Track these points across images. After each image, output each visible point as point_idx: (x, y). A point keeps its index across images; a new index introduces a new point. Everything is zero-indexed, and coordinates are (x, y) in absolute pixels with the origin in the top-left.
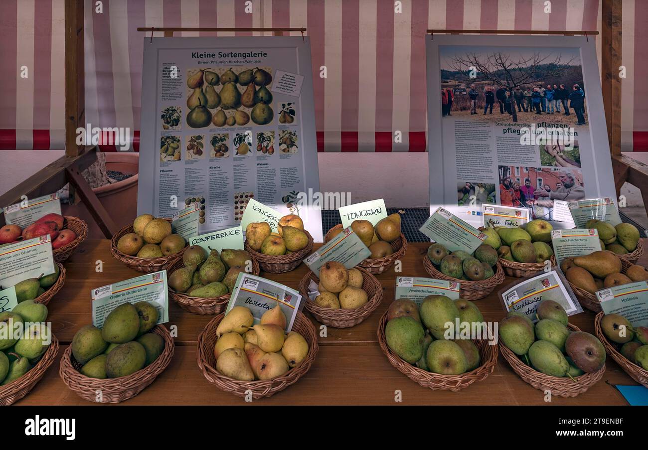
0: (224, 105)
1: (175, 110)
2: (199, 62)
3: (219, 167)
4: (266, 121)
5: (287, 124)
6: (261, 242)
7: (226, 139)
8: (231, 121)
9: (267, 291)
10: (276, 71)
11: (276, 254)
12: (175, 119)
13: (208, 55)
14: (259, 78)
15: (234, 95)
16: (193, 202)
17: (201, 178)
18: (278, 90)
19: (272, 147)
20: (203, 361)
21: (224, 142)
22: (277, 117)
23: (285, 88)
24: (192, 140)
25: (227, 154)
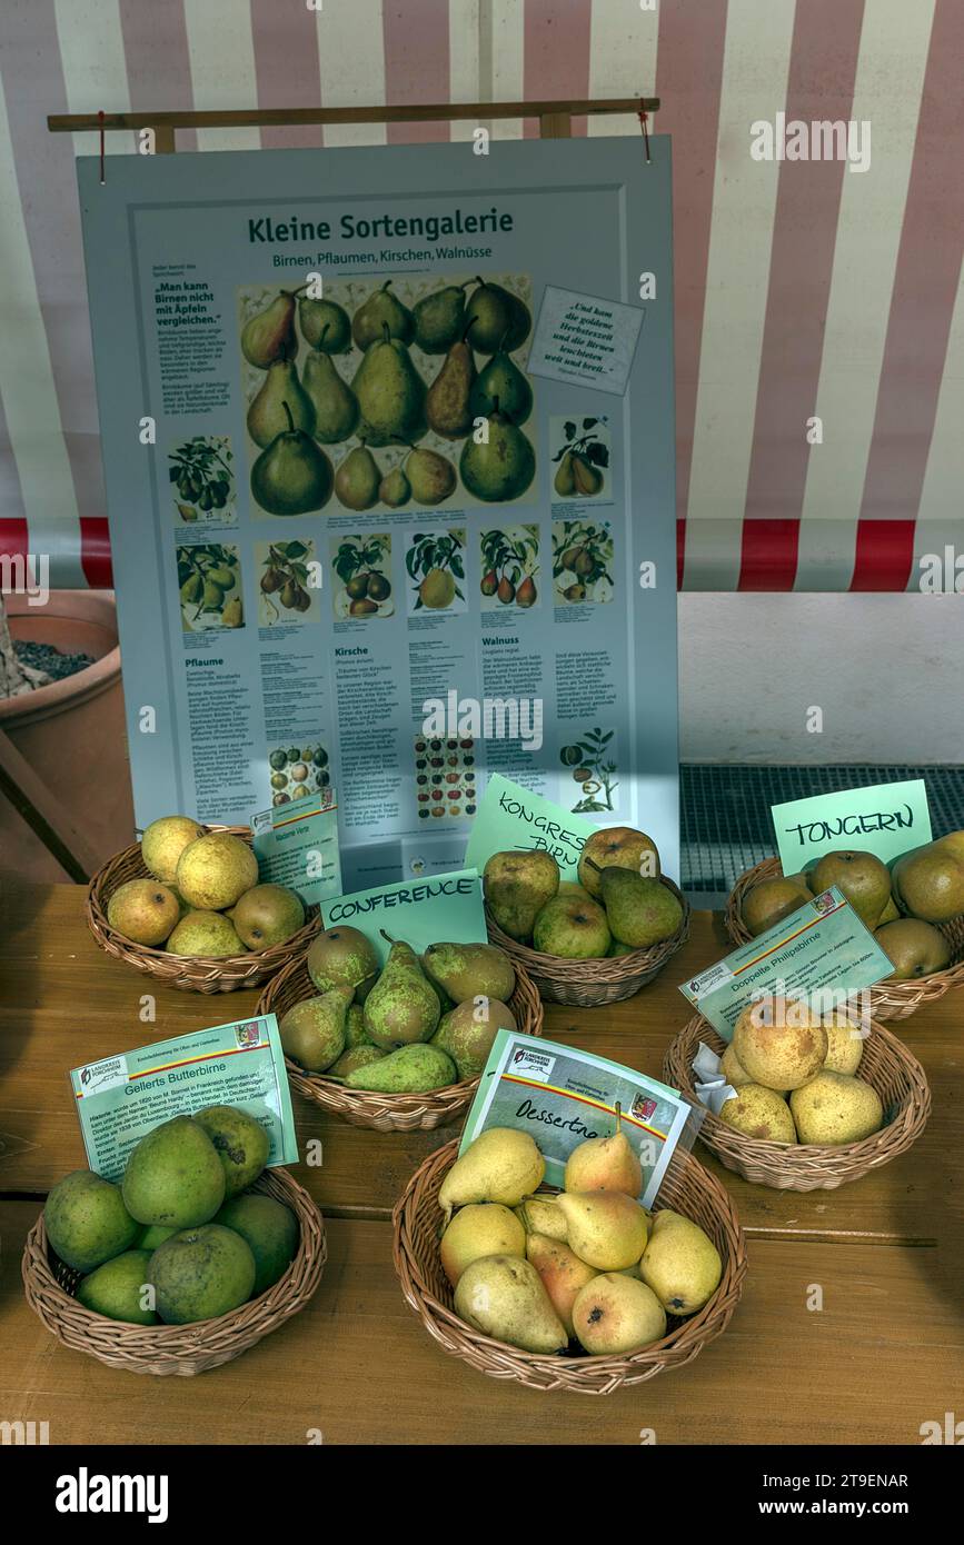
0: (372, 428)
1: (211, 451)
2: (278, 261)
3: (365, 651)
4: (512, 488)
5: (579, 499)
6: (531, 913)
7: (384, 552)
8: (393, 488)
9: (579, 1084)
10: (545, 289)
11: (584, 954)
12: (213, 483)
13: (303, 226)
14: (485, 320)
15: (399, 390)
16: (293, 760)
17: (314, 685)
18: (551, 370)
19: (530, 583)
20: (420, 1290)
21: (376, 566)
22: (548, 471)
23: (576, 358)
24: (274, 559)
25: (386, 606)
